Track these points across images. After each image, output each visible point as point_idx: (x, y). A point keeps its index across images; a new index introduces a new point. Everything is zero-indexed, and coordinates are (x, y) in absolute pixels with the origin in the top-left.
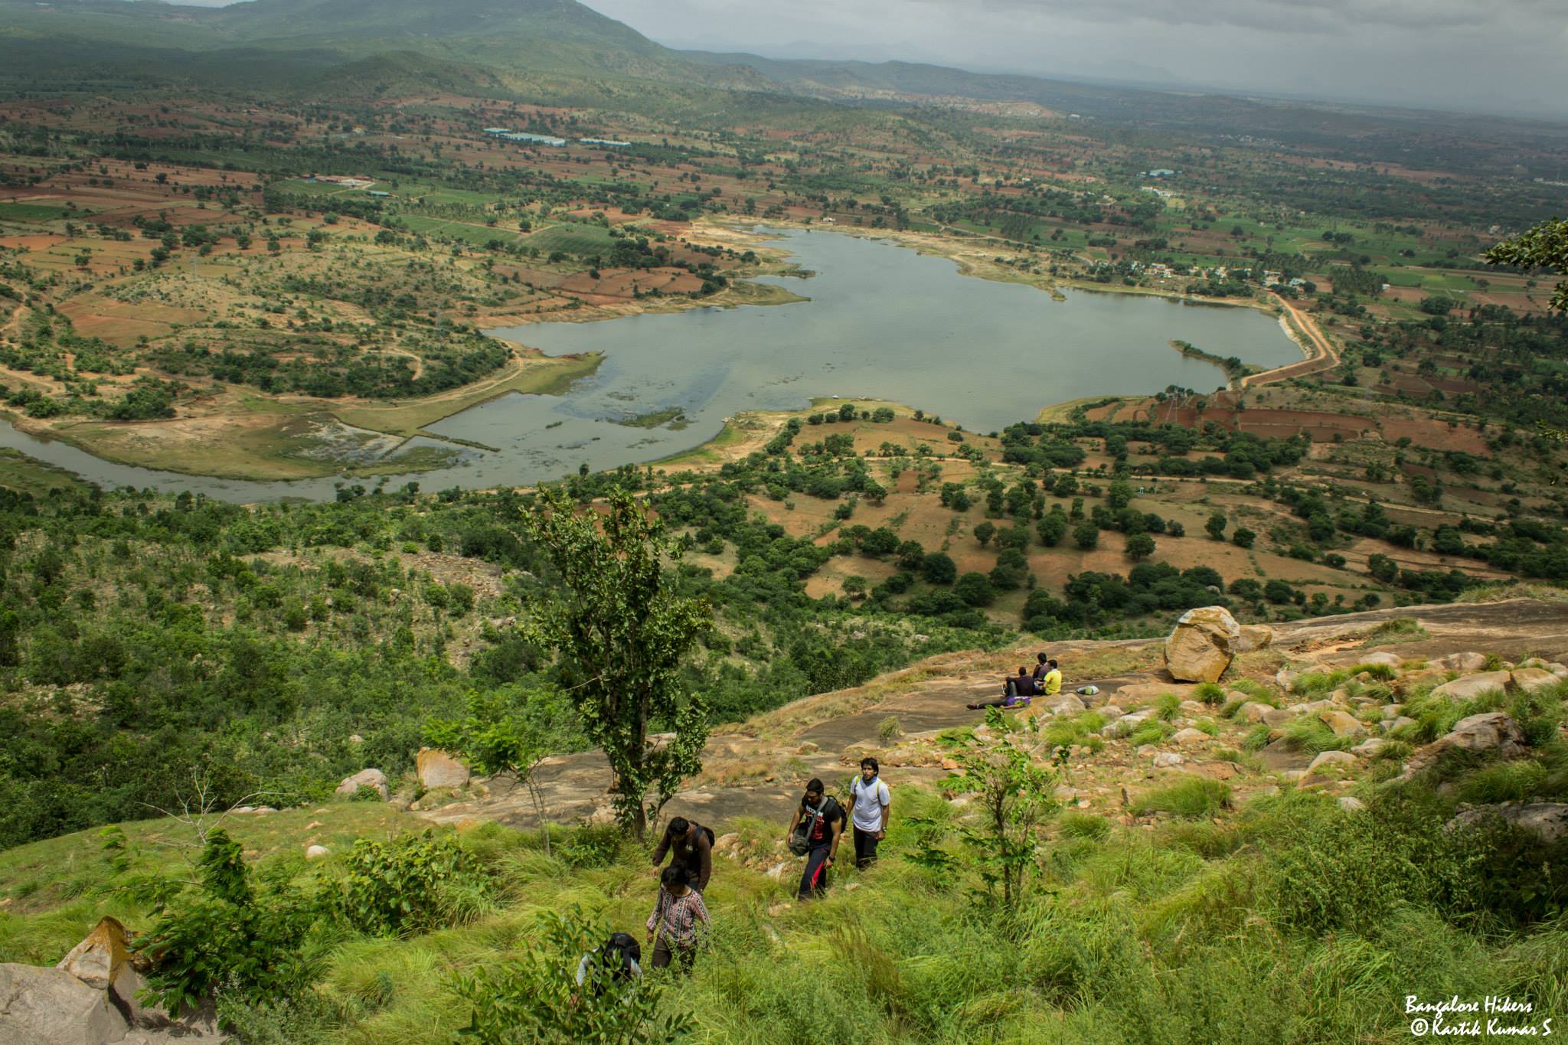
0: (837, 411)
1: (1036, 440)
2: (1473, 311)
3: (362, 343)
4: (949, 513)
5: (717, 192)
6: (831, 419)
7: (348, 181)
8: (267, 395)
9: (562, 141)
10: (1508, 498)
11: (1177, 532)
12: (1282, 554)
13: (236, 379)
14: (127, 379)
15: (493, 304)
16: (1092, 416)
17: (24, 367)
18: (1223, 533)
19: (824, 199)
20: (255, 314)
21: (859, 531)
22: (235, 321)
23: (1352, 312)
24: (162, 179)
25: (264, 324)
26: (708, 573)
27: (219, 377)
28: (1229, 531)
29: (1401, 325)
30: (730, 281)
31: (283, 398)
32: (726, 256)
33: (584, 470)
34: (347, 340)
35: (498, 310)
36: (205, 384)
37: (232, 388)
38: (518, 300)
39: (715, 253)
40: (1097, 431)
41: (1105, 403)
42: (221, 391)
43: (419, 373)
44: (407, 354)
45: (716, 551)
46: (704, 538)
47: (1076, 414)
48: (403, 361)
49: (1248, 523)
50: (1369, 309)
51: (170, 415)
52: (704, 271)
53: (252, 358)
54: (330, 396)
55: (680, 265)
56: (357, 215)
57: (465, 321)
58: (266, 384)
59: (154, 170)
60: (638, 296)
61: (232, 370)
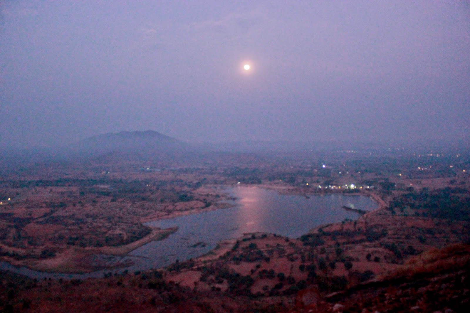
0: (250, 237)
1: (310, 239)
3: (109, 230)
4: (290, 263)
5: (205, 179)
6: (249, 239)
7: (102, 186)
8: (82, 248)
9: (159, 170)
11: (357, 260)
12: (388, 263)
13: (73, 244)
14: (42, 247)
16: (326, 230)
17: (14, 246)
18: (371, 259)
21: (265, 271)
23: (389, 193)
24: (51, 190)
26: (220, 289)
27: (68, 244)
28: (373, 258)
29: (402, 195)
30: (212, 203)
31: (87, 248)
32: (210, 196)
33: (177, 261)
34: (104, 230)
35: (146, 217)
36: (65, 246)
37: (72, 247)
38: (152, 214)
39: (208, 195)
40: (328, 234)
41: (327, 226)
42: (68, 248)
43: (125, 237)
44: (121, 232)
45: (221, 282)
46: (217, 278)
47: (320, 230)
48: (120, 234)
49: (377, 255)
50: (393, 192)
51: (55, 256)
52: (205, 201)
54: (100, 246)
55: (198, 200)
56: (105, 195)
57: (137, 222)
58: (81, 245)
59: (49, 188)
60: (187, 210)
61: (72, 242)
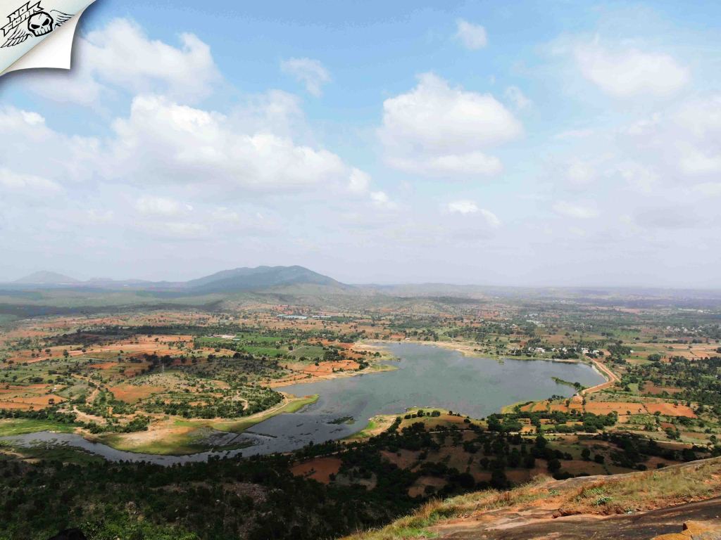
0: (416, 413)
1: (501, 420)
2: (670, 359)
3: (224, 396)
4: (468, 455)
5: (364, 332)
6: (414, 416)
7: (224, 336)
8: (185, 419)
9: (306, 318)
10: (710, 435)
11: (569, 458)
12: (617, 465)
13: (174, 414)
14: (131, 416)
15: (277, 378)
16: (523, 409)
17: (92, 414)
18: (590, 457)
19: (405, 332)
20: (184, 387)
21: (430, 465)
22: (176, 391)
23: (621, 362)
24: (157, 340)
25: (187, 391)
26: (365, 487)
27: (167, 413)
28: (592, 456)
29: (642, 366)
30: (370, 364)
31: (192, 420)
32: (368, 354)
33: (311, 443)
34: (218, 396)
35: (279, 380)
36: (162, 415)
37: (172, 417)
38: (287, 376)
39: (364, 353)
40: (525, 415)
41: (527, 404)
42: (166, 418)
43: (246, 407)
44: (241, 399)
45: (367, 477)
46: (362, 471)
47: (516, 409)
48: (240, 402)
49: (599, 452)
50: (628, 361)
51: (146, 429)
52: (360, 361)
53: (181, 404)
54: (210, 418)
55: (351, 359)
56: (227, 348)
57: (266, 385)
58: (186, 415)
59: (154, 337)
60: (334, 372)
61: (172, 410)
